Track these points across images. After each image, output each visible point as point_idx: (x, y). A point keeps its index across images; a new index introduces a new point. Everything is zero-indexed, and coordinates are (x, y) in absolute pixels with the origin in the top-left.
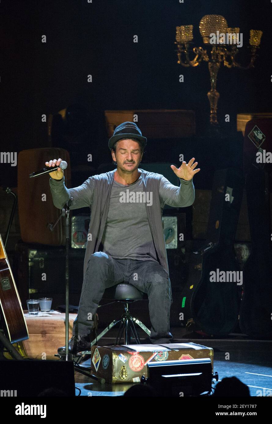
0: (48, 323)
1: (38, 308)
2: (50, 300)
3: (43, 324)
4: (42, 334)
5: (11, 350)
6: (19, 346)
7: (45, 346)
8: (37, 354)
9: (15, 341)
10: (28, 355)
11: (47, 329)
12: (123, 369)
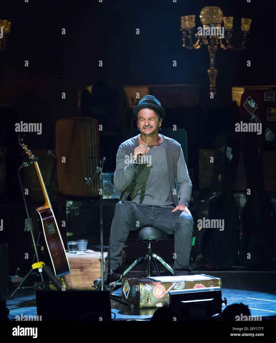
0: (85, 260)
1: (76, 248)
2: (86, 241)
3: (81, 260)
4: (80, 269)
5: (56, 283)
6: (62, 280)
7: (83, 279)
8: (77, 286)
9: (59, 276)
10: (69, 286)
11: (84, 265)
12: (148, 297)
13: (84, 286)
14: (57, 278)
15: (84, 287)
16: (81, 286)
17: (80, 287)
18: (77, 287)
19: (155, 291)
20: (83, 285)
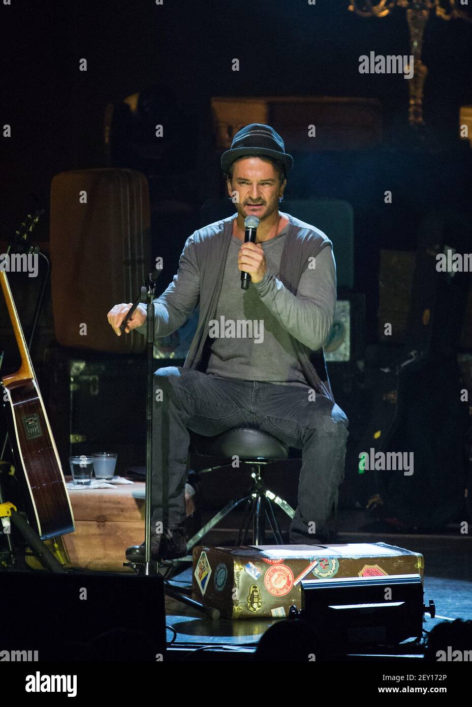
0: (110, 502)
1: (89, 472)
3: (99, 502)
4: (98, 522)
5: (42, 553)
6: (56, 545)
7: (104, 545)
8: (89, 560)
9: (48, 536)
10: (71, 561)
11: (108, 512)
12: (253, 592)
13: (105, 561)
14: (42, 540)
15: (105, 564)
16: (100, 562)
17: (96, 565)
18: (90, 563)
19: (270, 578)
20: (104, 558)
